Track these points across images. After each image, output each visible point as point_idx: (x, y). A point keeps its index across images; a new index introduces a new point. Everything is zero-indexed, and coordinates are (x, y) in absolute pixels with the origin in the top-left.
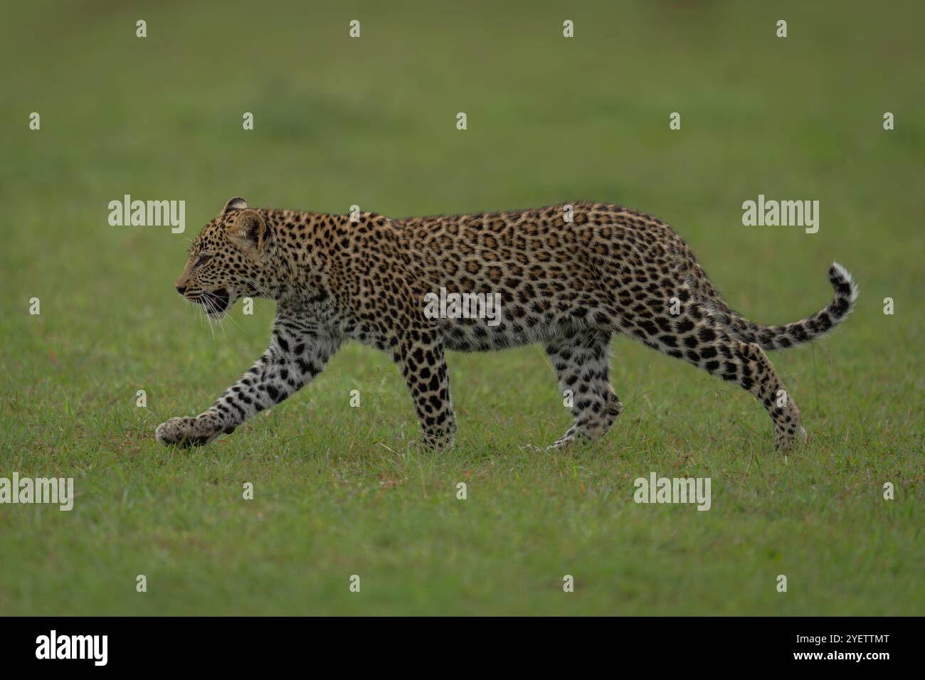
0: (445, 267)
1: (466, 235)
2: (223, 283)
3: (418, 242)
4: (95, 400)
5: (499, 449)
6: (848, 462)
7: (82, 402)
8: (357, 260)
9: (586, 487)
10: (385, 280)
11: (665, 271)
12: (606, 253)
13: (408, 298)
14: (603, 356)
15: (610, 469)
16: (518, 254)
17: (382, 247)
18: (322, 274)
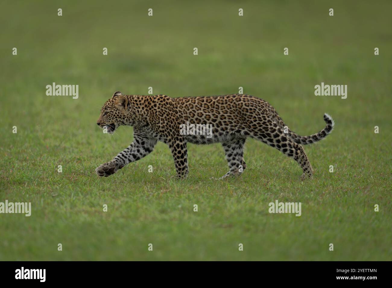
0: (190, 115)
1: (198, 104)
2: (113, 122)
3: (181, 106)
4: (62, 162)
5: (203, 179)
6: (324, 183)
7: (58, 163)
8: (159, 112)
9: (233, 192)
10: (168, 119)
11: (268, 117)
12: (247, 112)
13: (176, 126)
14: (242, 148)
15: (241, 186)
16: (216, 111)
17: (168, 107)
18: (147, 117)
